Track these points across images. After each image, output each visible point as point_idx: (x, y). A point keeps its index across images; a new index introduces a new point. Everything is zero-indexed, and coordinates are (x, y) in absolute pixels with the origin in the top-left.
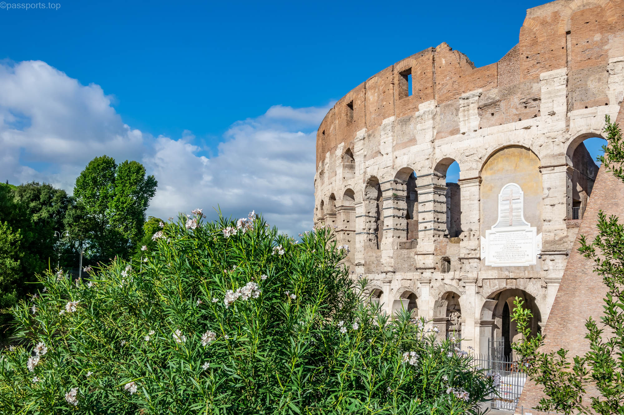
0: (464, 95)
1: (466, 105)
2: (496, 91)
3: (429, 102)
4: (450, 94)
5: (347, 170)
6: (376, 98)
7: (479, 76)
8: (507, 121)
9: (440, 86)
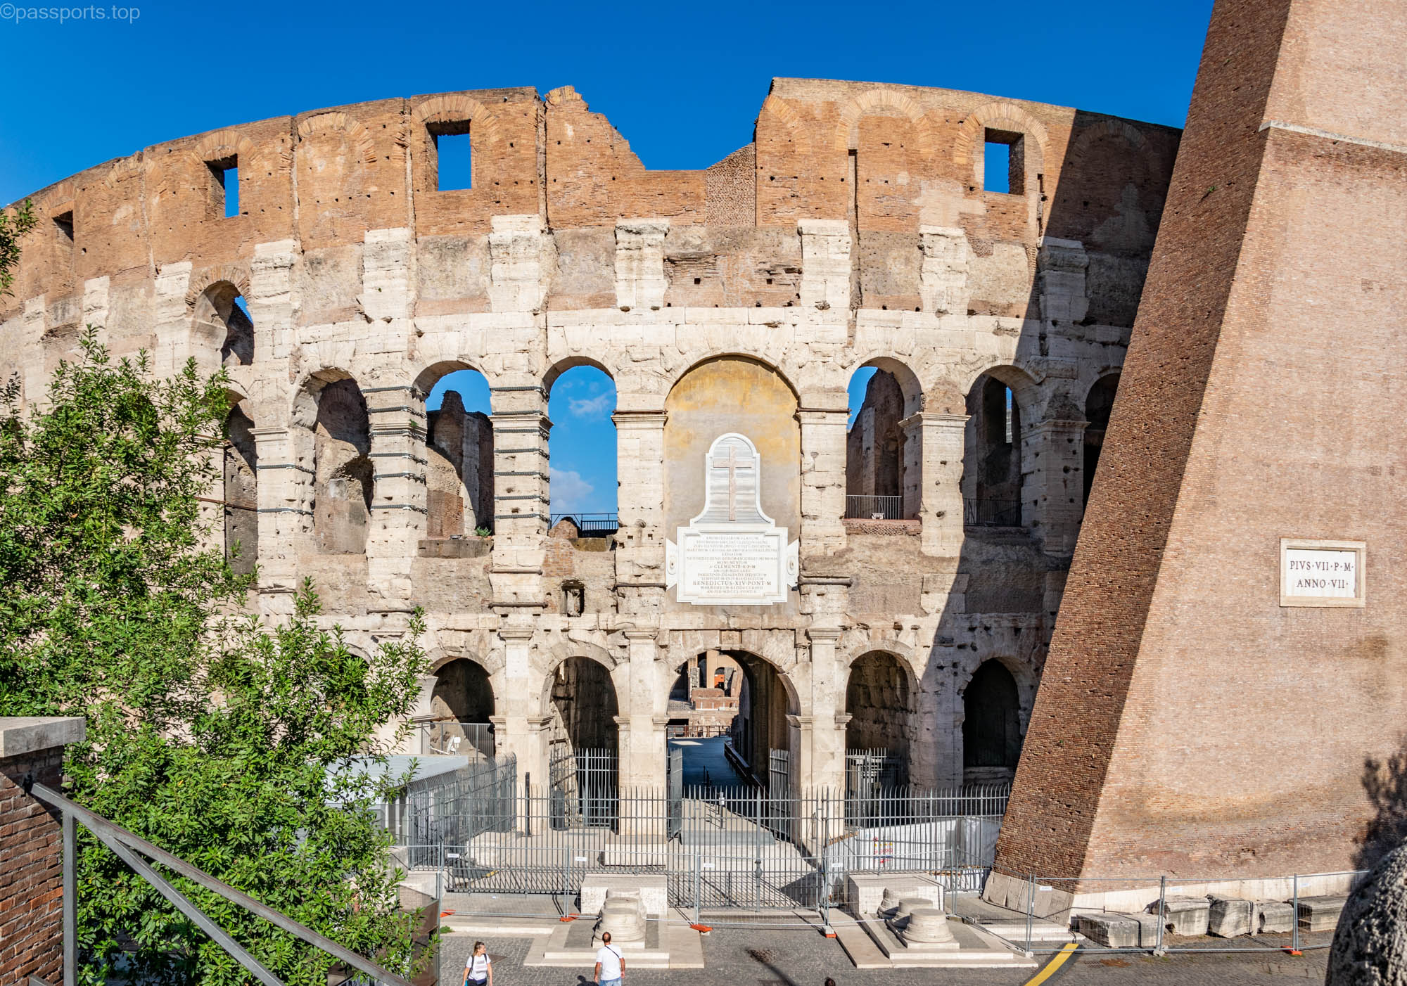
0: (634, 223)
1: (633, 246)
2: (702, 231)
3: (524, 217)
4: (586, 212)
5: (199, 339)
6: (341, 170)
7: (662, 188)
8: (731, 303)
9: (558, 187)
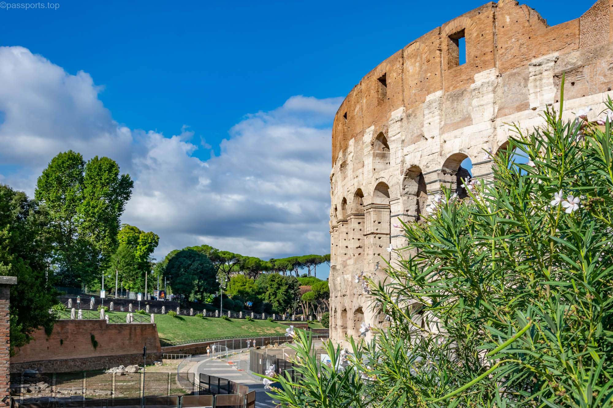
0: (534, 61)
1: (537, 73)
2: (577, 54)
3: (488, 71)
4: (516, 60)
5: (378, 160)
6: (418, 69)
7: (555, 35)
8: (593, 92)
9: (503, 50)
